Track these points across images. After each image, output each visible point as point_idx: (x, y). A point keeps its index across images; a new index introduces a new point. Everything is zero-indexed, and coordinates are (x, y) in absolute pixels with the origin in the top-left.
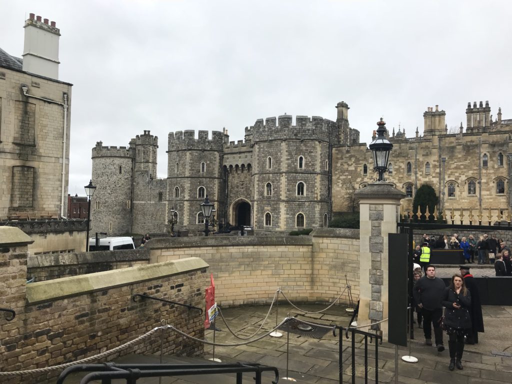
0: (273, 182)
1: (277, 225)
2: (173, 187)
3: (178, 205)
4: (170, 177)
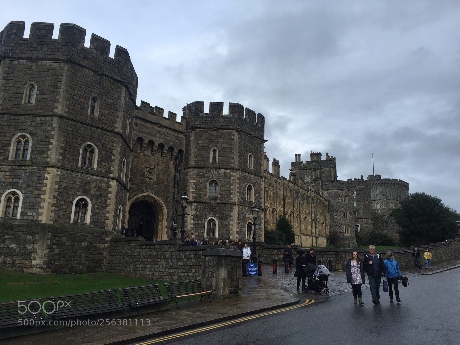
1: (259, 238)
2: (79, 142)
3: (94, 184)
4: (71, 117)
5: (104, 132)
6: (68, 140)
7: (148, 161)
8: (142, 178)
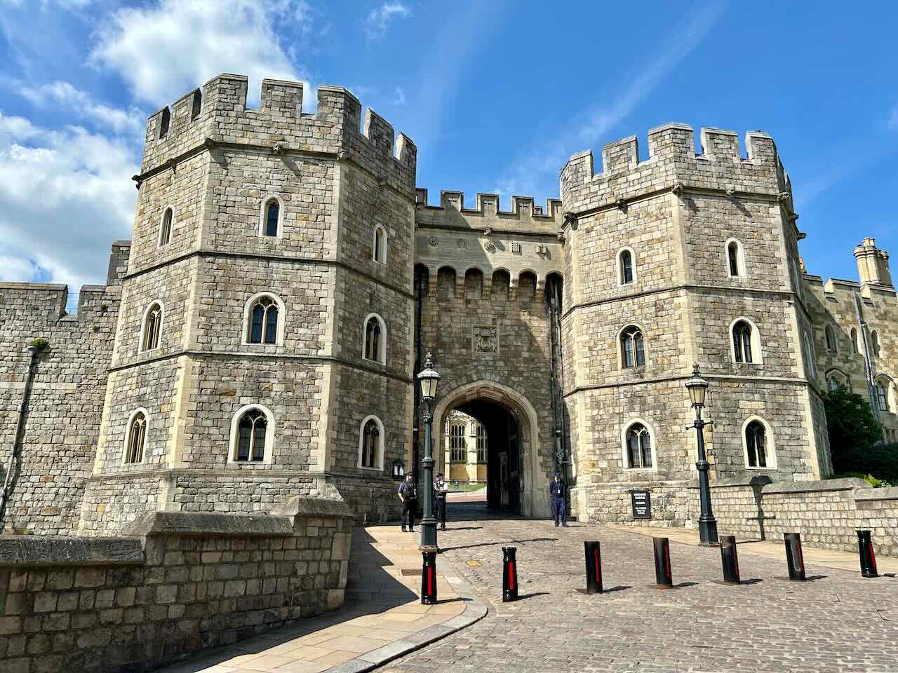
0: (758, 320)
1: (796, 462)
2: (241, 295)
3: (278, 376)
4: (221, 249)
5: (297, 266)
6: (217, 295)
7: (477, 314)
8: (464, 350)
